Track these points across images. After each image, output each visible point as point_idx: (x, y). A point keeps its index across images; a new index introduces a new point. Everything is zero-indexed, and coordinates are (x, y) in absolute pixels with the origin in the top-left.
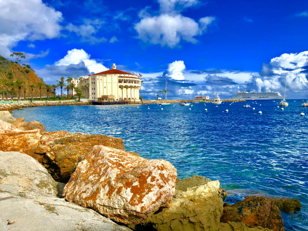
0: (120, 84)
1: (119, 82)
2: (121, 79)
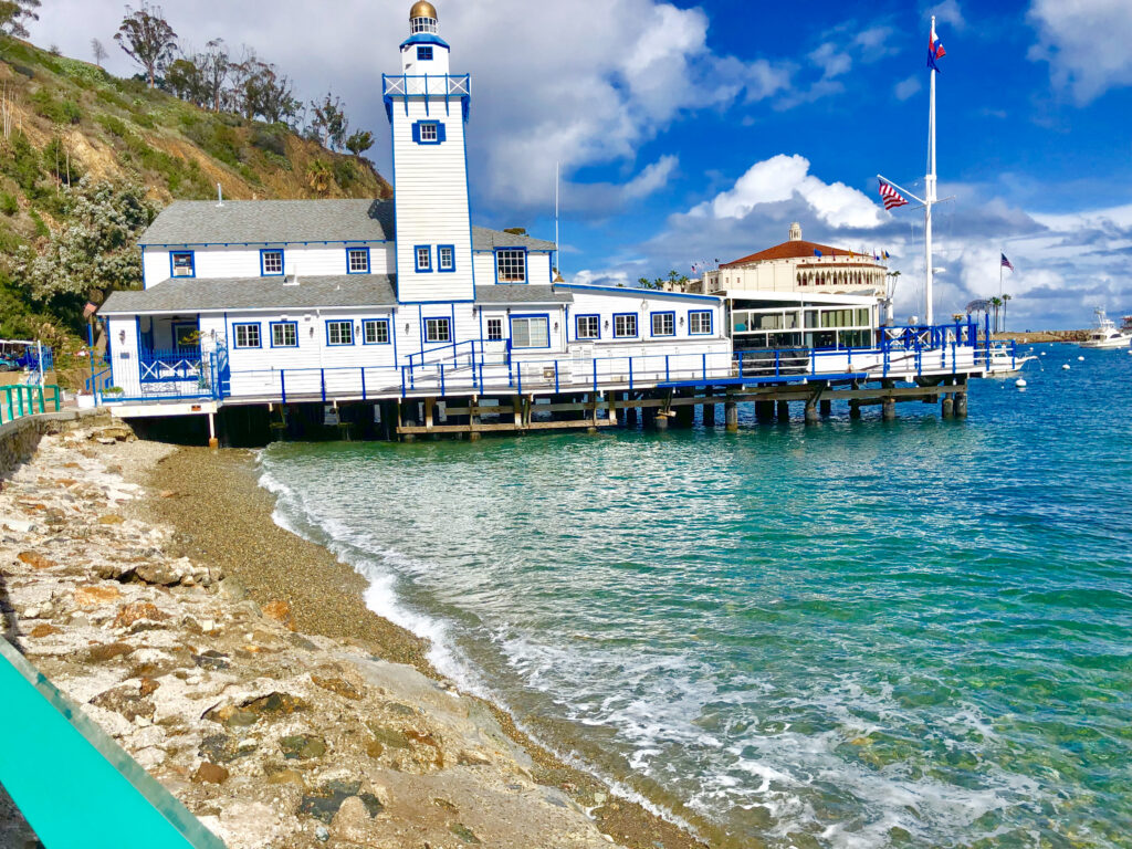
0: (802, 289)
1: (799, 284)
2: (805, 274)
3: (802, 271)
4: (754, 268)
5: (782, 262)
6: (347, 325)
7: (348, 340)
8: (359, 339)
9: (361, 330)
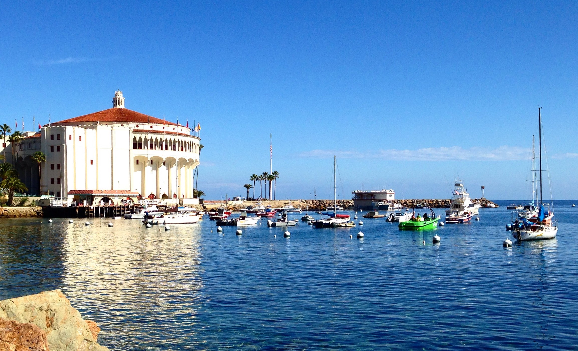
0: (138, 152)
1: (135, 147)
2: (140, 138)
3: (138, 136)
4: (93, 128)
5: (117, 126)
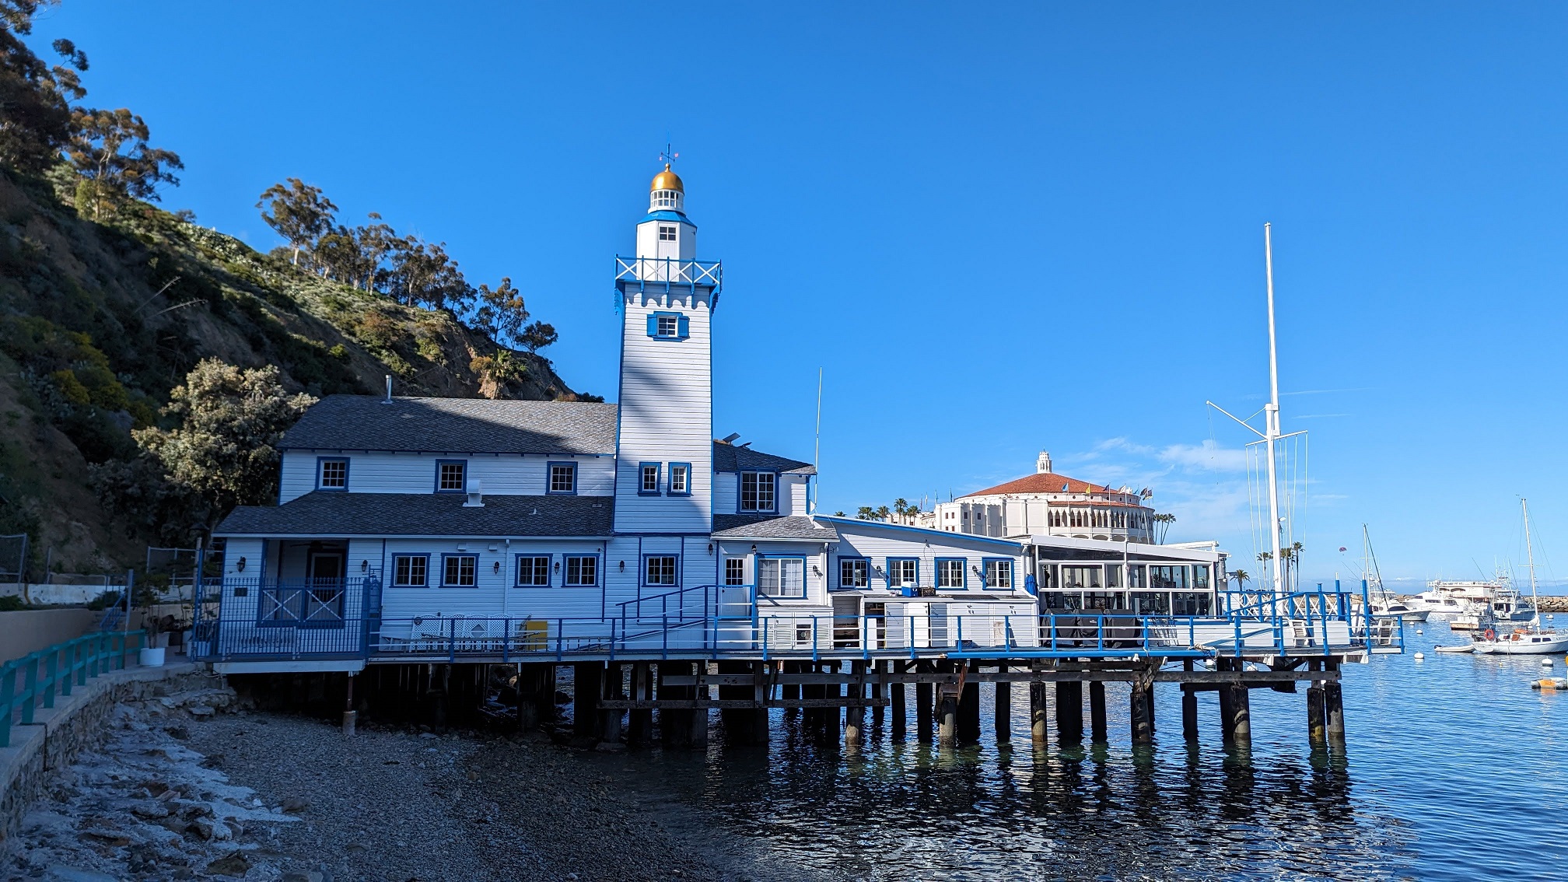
0: (1055, 530)
1: (1051, 525)
2: (1058, 513)
3: (1054, 510)
6: (543, 562)
7: (542, 580)
8: (556, 579)
9: (561, 568)
